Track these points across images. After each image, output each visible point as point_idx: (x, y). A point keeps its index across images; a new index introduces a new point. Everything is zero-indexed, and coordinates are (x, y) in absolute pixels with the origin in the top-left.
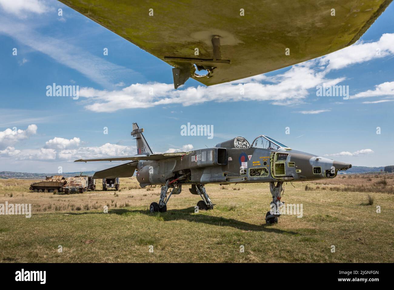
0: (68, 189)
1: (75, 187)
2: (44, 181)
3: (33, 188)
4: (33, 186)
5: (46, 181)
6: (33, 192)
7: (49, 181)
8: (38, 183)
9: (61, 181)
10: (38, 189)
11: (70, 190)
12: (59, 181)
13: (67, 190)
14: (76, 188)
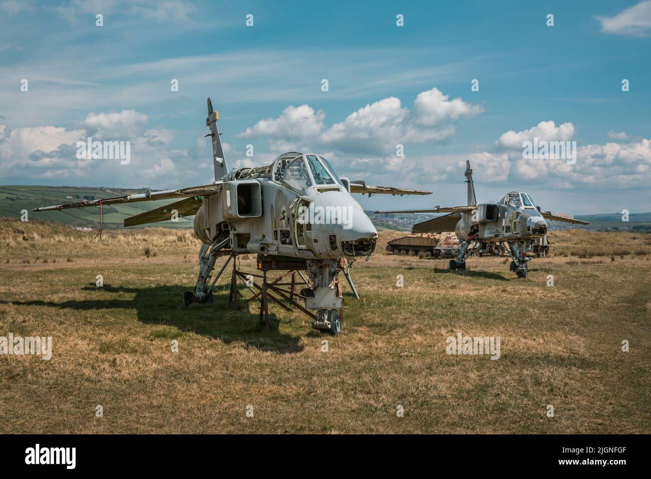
0: (439, 250)
1: (452, 247)
2: (409, 236)
3: (392, 247)
4: (391, 243)
5: (411, 236)
6: (391, 254)
7: (415, 236)
8: (400, 239)
9: (435, 237)
10: (400, 250)
11: (443, 251)
12: (432, 237)
13: (438, 252)
14: (453, 250)
